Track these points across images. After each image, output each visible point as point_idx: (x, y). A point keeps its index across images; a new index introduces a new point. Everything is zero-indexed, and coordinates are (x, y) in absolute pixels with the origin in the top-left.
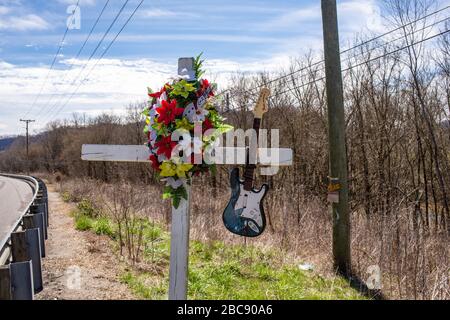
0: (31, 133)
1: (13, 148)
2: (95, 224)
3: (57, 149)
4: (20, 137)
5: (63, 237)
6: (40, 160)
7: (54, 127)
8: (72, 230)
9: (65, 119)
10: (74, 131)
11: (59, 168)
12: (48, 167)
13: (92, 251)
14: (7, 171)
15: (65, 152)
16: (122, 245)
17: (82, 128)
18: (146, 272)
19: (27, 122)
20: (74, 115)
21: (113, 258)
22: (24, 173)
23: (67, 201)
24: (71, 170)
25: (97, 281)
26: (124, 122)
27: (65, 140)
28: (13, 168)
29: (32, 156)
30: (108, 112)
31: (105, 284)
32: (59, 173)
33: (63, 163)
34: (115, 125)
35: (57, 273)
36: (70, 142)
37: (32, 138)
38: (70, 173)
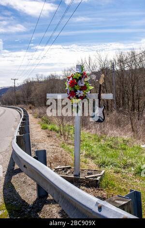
0: (16, 85)
1: (8, 93)
2: (50, 127)
3: (29, 93)
4: (11, 87)
5: (36, 132)
6: (21, 99)
7: (27, 82)
8: (40, 129)
9: (33, 78)
10: (37, 84)
11: (30, 103)
12: (24, 102)
13: (49, 136)
14: (5, 104)
15: (33, 94)
16: (61, 135)
17: (41, 82)
18: (71, 144)
19: (15, 80)
20: (37, 76)
21: (57, 139)
22: (14, 105)
23: (36, 118)
24: (36, 103)
25: (51, 146)
26: (62, 78)
27: (33, 88)
28: (8, 103)
29: (17, 97)
30: (53, 73)
31: (54, 147)
32: (30, 105)
33: (32, 100)
34: (57, 80)
35: (36, 144)
36: (35, 89)
37: (17, 87)
38: (36, 105)
